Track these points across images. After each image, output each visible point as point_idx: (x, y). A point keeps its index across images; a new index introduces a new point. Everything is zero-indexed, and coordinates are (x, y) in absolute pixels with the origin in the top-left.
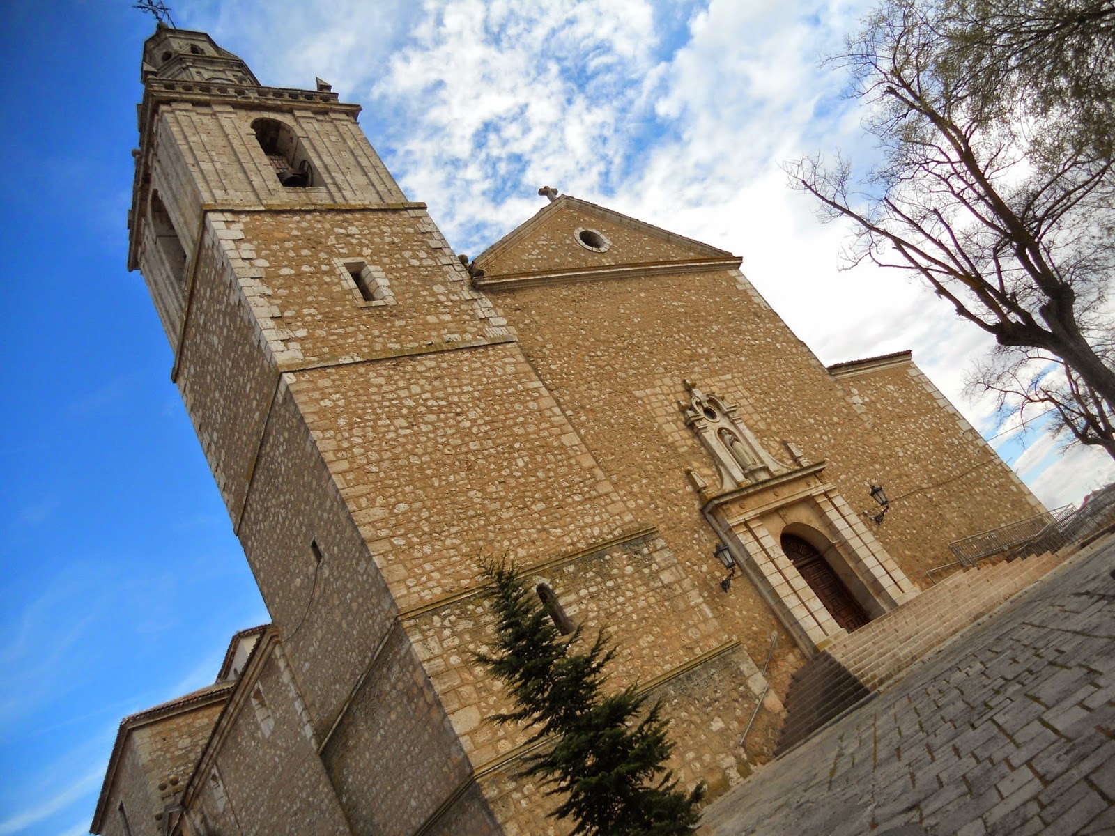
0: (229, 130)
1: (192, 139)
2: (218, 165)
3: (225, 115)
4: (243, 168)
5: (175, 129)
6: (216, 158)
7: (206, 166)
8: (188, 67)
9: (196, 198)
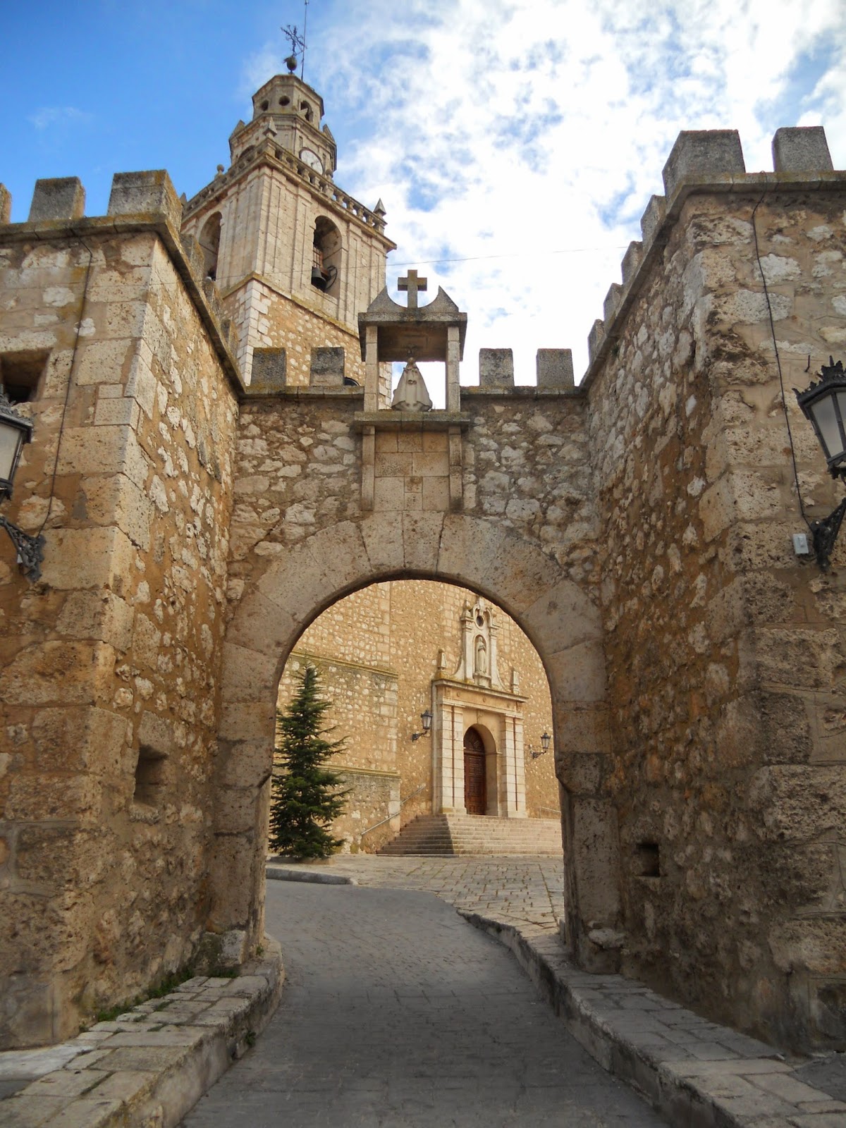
0: (300, 217)
1: (273, 210)
2: (279, 242)
3: (304, 202)
4: (293, 254)
5: (266, 194)
6: (280, 236)
7: (271, 239)
8: (296, 128)
9: (251, 259)
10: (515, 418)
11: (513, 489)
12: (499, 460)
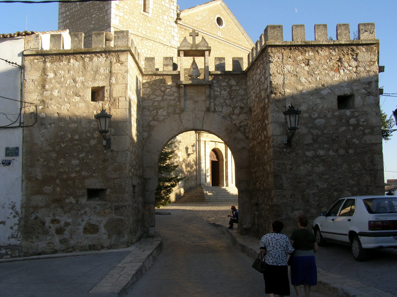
10: (225, 81)
11: (224, 104)
12: (220, 94)
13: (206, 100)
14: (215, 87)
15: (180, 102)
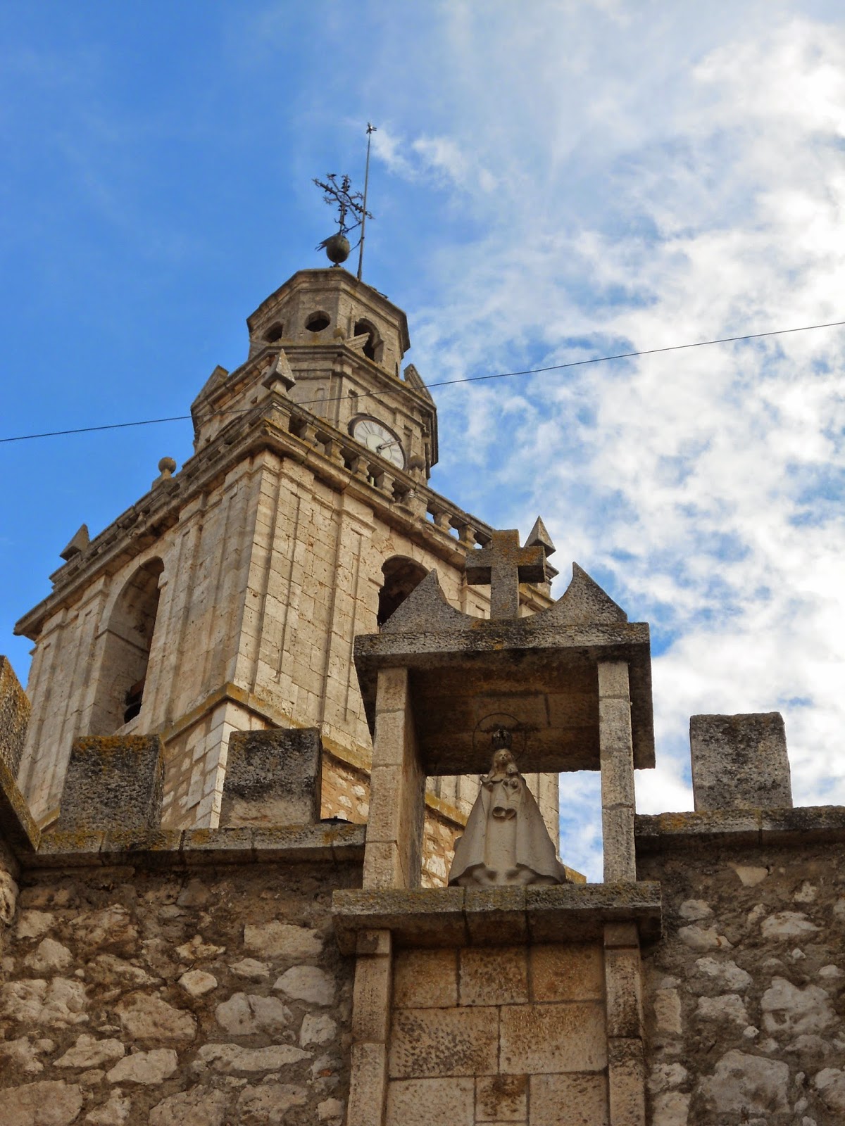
0: (345, 559)
1: (280, 544)
2: (293, 616)
3: (357, 526)
4: (328, 641)
5: (265, 510)
6: (295, 603)
7: (274, 609)
8: (342, 375)
9: (225, 654)
10: (799, 897)
11: (802, 1104)
12: (756, 1017)
13: (605, 1072)
14: (701, 952)
15: (341, 1091)
